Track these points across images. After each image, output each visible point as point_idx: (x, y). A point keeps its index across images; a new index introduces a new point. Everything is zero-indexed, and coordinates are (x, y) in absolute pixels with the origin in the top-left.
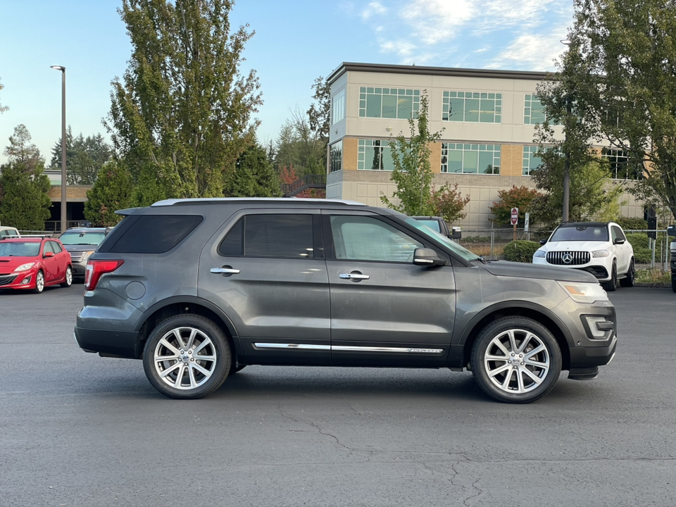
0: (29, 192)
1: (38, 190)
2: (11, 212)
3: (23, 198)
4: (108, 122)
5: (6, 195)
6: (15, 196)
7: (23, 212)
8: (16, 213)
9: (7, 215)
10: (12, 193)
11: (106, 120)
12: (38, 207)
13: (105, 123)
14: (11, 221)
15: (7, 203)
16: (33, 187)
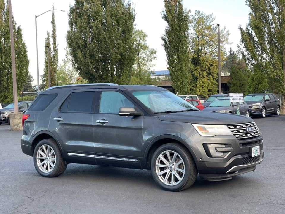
0: (242, 78)
1: (246, 77)
2: (235, 87)
3: (240, 81)
4: (240, 46)
5: (232, 80)
6: (236, 80)
7: (240, 86)
8: (237, 87)
9: (233, 88)
10: (235, 79)
11: (239, 45)
12: (246, 84)
13: (239, 46)
14: (235, 91)
15: (233, 83)
16: (244, 76)
